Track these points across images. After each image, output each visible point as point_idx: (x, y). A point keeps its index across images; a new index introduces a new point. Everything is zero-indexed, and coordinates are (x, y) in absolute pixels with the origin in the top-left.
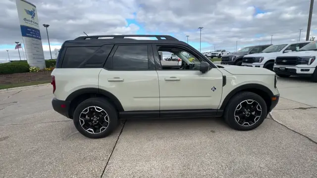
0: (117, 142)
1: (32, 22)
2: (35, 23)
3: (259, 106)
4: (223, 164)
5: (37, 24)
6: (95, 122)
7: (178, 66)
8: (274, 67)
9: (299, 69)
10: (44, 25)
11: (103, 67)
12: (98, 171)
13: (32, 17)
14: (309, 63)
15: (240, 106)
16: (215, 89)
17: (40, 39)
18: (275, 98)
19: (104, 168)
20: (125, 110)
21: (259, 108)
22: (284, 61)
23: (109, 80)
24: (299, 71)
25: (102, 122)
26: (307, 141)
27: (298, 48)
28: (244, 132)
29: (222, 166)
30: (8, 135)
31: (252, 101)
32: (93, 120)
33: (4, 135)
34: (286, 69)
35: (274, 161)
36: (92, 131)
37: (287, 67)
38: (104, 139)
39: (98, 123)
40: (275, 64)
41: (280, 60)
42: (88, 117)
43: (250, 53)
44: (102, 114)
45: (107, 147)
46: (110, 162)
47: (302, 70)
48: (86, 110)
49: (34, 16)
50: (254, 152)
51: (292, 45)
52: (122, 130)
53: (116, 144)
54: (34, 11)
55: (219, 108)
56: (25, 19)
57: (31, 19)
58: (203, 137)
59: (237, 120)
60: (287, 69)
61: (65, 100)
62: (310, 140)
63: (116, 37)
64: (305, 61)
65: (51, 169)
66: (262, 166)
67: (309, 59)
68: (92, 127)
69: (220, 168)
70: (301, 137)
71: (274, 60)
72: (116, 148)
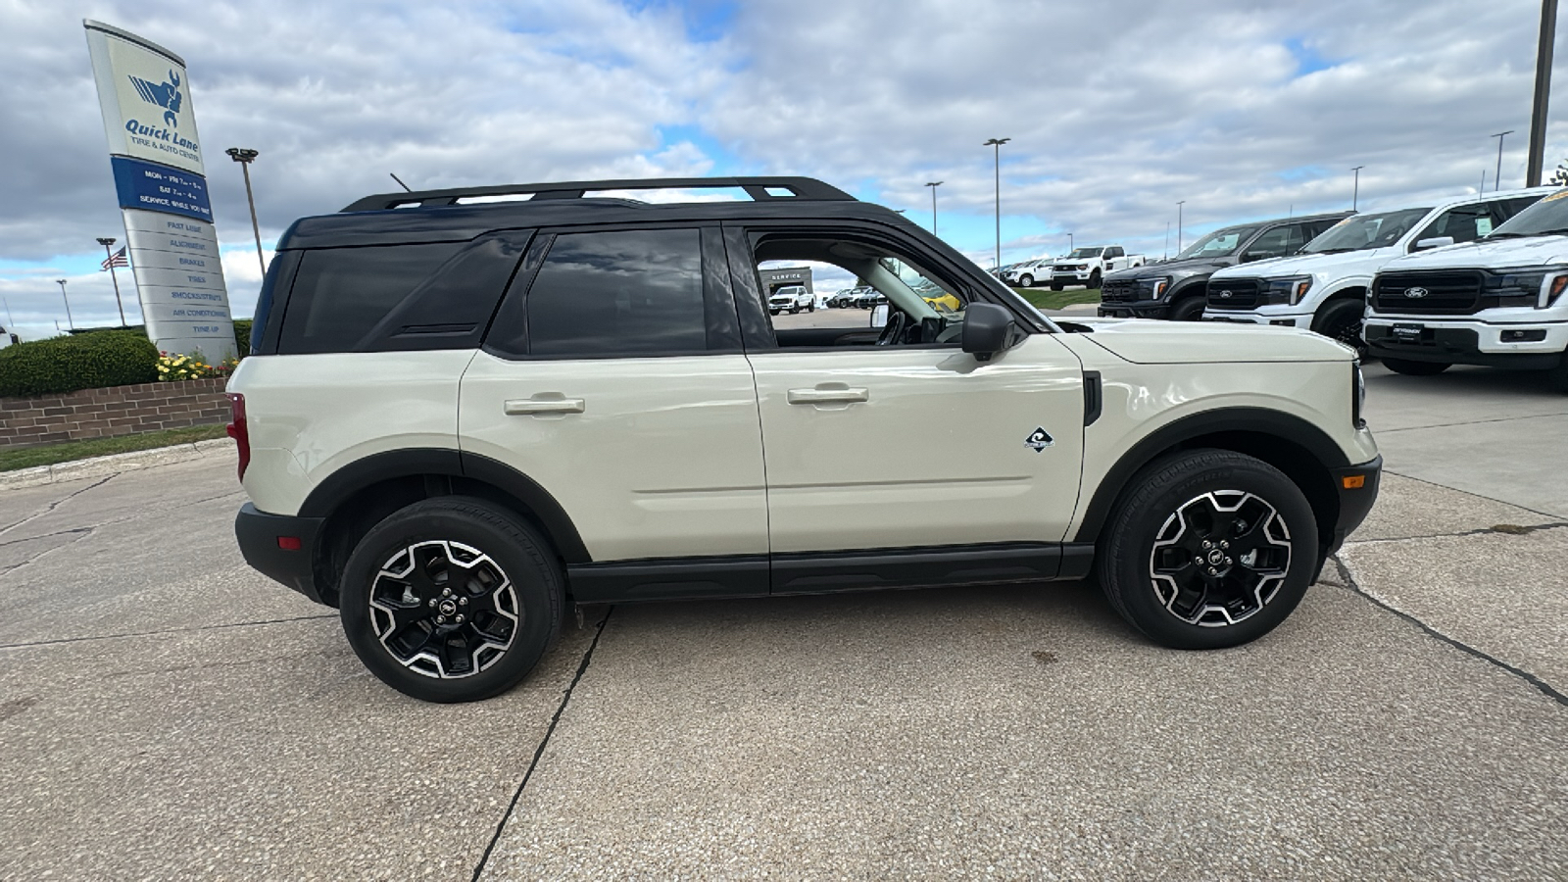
0: (556, 718)
1: (165, 136)
2: (183, 142)
3: (1275, 523)
4: (1089, 826)
5: (195, 147)
6: (451, 620)
7: (872, 331)
8: (1367, 322)
9: (1489, 328)
10: (232, 152)
11: (481, 343)
12: (449, 867)
13: (168, 115)
14: (1543, 299)
15: (1176, 524)
16: (1047, 438)
17: (208, 219)
18: (1360, 481)
19: (480, 852)
20: (595, 558)
21: (1276, 529)
22: (1415, 292)
23: (512, 405)
24: (1490, 342)
25: (482, 619)
26: (1533, 698)
27: (1484, 226)
28: (1201, 656)
29: (1082, 835)
30: (26, 692)
31: (1238, 498)
32: (436, 611)
33: (13, 694)
34: (1428, 333)
35: (1355, 805)
36: (432, 667)
37: (1428, 325)
38: (492, 702)
39: (465, 624)
40: (1370, 311)
41: (1391, 288)
42: (414, 593)
43: (1246, 259)
44: (485, 578)
45: (507, 745)
46: (514, 819)
47: (1507, 336)
48: (403, 562)
49: (176, 106)
50: (1251, 761)
51: (1454, 212)
52: (588, 655)
53: (552, 728)
54: (177, 83)
55: (1070, 538)
56: (132, 126)
57: (161, 125)
58: (995, 687)
59: (1167, 597)
60: (1432, 331)
61: (295, 513)
62: (1546, 690)
63: (542, 191)
64: (1521, 288)
65: (219, 863)
66: (1292, 829)
67: (1541, 279)
68: (435, 644)
69: (1072, 843)
70: (1500, 673)
71: (1363, 289)
72: (549, 748)
